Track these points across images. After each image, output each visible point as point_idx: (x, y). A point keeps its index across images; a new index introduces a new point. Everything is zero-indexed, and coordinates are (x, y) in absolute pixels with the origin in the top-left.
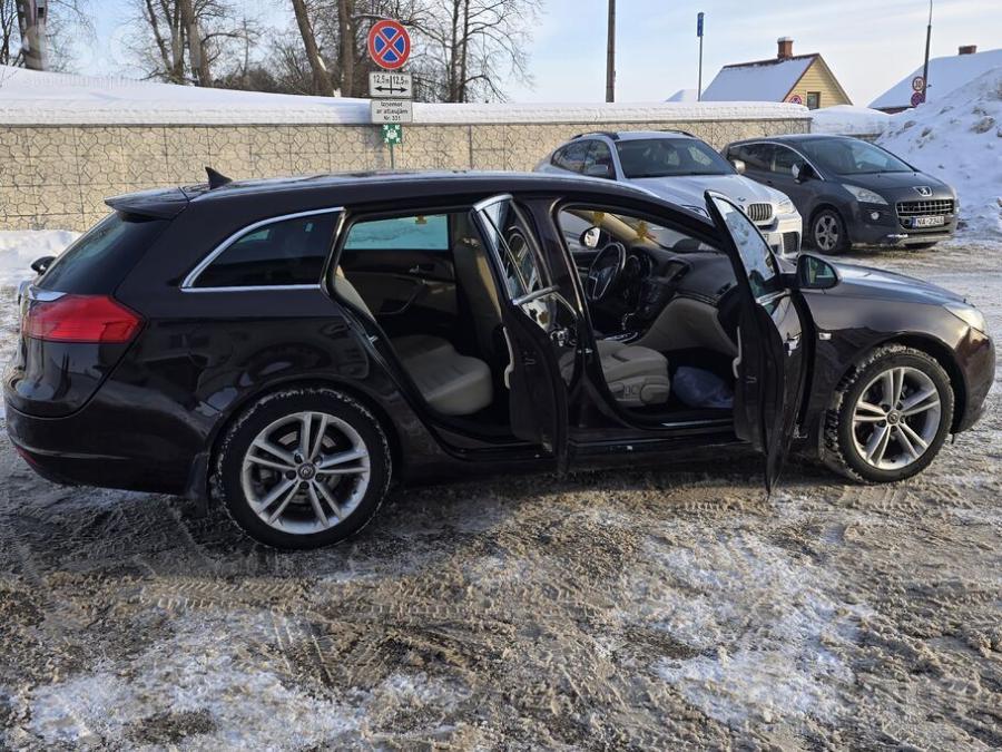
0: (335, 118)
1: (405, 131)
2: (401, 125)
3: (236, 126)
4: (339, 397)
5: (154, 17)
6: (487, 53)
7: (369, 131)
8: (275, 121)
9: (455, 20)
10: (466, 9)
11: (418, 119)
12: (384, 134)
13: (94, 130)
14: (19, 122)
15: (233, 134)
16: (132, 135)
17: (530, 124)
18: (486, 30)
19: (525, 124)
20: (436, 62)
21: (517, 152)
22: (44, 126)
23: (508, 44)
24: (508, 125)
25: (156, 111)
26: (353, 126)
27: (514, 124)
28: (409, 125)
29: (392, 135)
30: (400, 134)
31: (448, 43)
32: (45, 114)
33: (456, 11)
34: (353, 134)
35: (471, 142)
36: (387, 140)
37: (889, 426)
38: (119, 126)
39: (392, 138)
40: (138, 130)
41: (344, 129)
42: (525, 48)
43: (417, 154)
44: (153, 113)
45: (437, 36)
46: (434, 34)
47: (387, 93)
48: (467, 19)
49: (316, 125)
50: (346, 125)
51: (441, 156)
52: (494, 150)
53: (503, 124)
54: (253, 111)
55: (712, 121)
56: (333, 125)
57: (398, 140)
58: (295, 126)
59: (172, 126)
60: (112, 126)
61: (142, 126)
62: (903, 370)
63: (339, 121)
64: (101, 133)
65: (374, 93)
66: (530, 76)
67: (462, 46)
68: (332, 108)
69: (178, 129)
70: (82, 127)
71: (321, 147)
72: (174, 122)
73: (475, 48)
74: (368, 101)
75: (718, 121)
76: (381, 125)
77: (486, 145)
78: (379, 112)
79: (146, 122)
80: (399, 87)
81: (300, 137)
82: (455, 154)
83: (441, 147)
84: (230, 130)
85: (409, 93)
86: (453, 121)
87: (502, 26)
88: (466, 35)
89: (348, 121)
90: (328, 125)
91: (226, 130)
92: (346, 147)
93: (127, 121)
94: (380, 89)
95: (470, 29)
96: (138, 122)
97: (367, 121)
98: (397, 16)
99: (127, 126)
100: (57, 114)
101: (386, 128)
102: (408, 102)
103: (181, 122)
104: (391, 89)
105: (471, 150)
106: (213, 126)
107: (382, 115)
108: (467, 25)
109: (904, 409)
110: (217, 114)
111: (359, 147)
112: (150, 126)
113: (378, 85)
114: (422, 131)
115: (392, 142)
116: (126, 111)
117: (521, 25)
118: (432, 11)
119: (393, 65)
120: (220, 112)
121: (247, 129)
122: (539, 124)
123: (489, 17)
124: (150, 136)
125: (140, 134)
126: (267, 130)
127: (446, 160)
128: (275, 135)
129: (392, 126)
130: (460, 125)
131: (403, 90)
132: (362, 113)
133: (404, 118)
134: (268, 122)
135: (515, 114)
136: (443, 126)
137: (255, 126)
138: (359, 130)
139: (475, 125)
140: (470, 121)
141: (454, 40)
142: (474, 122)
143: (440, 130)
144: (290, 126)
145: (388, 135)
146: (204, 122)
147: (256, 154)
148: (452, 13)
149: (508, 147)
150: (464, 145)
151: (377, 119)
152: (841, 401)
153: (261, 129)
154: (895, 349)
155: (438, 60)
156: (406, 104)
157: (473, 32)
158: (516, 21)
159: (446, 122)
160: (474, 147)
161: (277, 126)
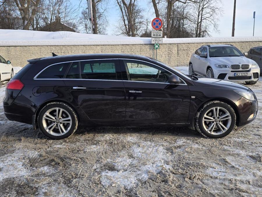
0: (142, 43)
1: (160, 45)
2: (159, 44)
3: (118, 45)
4: (65, 105)
5: (124, 19)
6: (207, 25)
7: (151, 46)
8: (128, 44)
9: (198, 17)
10: (202, 13)
11: (164, 42)
12: (155, 46)
13: (86, 46)
14: (70, 44)
15: (118, 47)
16: (94, 47)
17: (195, 43)
18: (207, 19)
19: (193, 43)
20: (192, 28)
21: (191, 50)
22: (75, 45)
23: (213, 22)
24: (189, 43)
25: (100, 42)
26: (147, 44)
27: (190, 43)
28: (162, 44)
29: (157, 46)
30: (159, 46)
31: (196, 23)
32: (76, 43)
33: (199, 14)
34: (147, 47)
35: (178, 48)
36: (155, 48)
37: (215, 123)
38: (92, 45)
39: (157, 47)
40: (96, 46)
41: (145, 45)
42: (218, 23)
43: (163, 51)
44: (99, 42)
45: (193, 21)
46: (192, 21)
47: (156, 36)
48: (202, 16)
49: (138, 45)
50: (145, 44)
51: (170, 52)
52: (184, 50)
53: (187, 43)
54: (123, 41)
55: (250, 42)
56: (142, 44)
57: (158, 48)
58: (133, 45)
59: (104, 45)
60: (90, 45)
61: (97, 45)
62: (219, 108)
63: (143, 43)
64: (88, 47)
65: (152, 36)
66: (219, 30)
67: (200, 23)
68: (142, 40)
69: (105, 46)
70: (84, 45)
71: (139, 50)
72: (104, 44)
73: (203, 24)
74: (151, 38)
75: (252, 42)
76: (154, 44)
77: (182, 49)
78: (153, 41)
79: (98, 44)
80: (159, 34)
81: (134, 48)
82: (174, 51)
83: (170, 50)
84: (117, 46)
85: (162, 36)
86: (173, 43)
87: (212, 17)
88: (201, 20)
89: (145, 43)
90: (141, 44)
91: (116, 46)
92: (145, 50)
93: (94, 44)
94: (154, 35)
95: (203, 18)
96: (96, 44)
97: (150, 43)
98: (183, 16)
99: (94, 45)
100: (79, 42)
101: (155, 45)
102: (161, 38)
103: (106, 44)
104: (157, 35)
105: (178, 50)
106: (113, 45)
107: (155, 41)
108: (202, 18)
109: (220, 118)
110: (114, 42)
111: (148, 50)
112: (99, 45)
113: (154, 34)
114: (165, 46)
115: (157, 48)
116: (94, 42)
117: (217, 17)
118: (192, 15)
119: (158, 29)
120: (115, 42)
121: (121, 46)
122: (198, 43)
123: (208, 15)
124: (99, 47)
125: (96, 47)
126: (126, 46)
127: (171, 53)
128: (128, 47)
129: (157, 44)
130: (175, 44)
131: (160, 35)
132: (150, 41)
133: (160, 42)
134: (126, 44)
135: (191, 41)
136: (170, 44)
137: (123, 45)
138: (148, 45)
139: (179, 44)
140: (178, 43)
141: (198, 22)
142: (179, 43)
143: (170, 45)
144: (131, 45)
145: (156, 47)
146: (111, 44)
147: (123, 52)
148: (198, 15)
149: (188, 49)
150: (176, 49)
151: (153, 42)
152: (199, 115)
153: (124, 46)
154: (216, 102)
155: (193, 27)
156: (161, 39)
157: (203, 19)
158: (215, 16)
159: (172, 43)
160: (179, 49)
161: (128, 45)
